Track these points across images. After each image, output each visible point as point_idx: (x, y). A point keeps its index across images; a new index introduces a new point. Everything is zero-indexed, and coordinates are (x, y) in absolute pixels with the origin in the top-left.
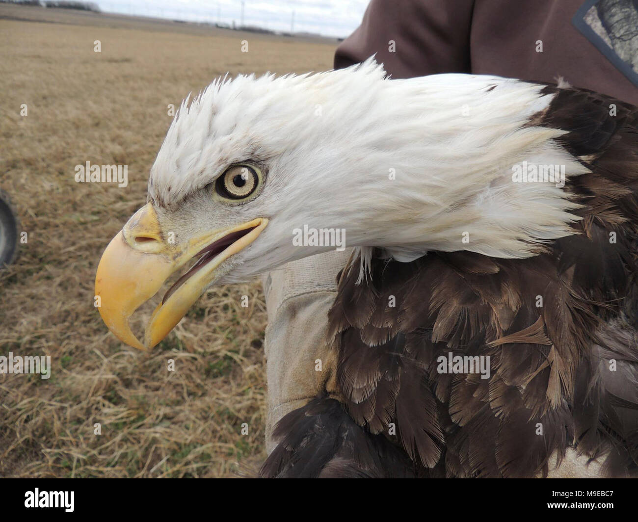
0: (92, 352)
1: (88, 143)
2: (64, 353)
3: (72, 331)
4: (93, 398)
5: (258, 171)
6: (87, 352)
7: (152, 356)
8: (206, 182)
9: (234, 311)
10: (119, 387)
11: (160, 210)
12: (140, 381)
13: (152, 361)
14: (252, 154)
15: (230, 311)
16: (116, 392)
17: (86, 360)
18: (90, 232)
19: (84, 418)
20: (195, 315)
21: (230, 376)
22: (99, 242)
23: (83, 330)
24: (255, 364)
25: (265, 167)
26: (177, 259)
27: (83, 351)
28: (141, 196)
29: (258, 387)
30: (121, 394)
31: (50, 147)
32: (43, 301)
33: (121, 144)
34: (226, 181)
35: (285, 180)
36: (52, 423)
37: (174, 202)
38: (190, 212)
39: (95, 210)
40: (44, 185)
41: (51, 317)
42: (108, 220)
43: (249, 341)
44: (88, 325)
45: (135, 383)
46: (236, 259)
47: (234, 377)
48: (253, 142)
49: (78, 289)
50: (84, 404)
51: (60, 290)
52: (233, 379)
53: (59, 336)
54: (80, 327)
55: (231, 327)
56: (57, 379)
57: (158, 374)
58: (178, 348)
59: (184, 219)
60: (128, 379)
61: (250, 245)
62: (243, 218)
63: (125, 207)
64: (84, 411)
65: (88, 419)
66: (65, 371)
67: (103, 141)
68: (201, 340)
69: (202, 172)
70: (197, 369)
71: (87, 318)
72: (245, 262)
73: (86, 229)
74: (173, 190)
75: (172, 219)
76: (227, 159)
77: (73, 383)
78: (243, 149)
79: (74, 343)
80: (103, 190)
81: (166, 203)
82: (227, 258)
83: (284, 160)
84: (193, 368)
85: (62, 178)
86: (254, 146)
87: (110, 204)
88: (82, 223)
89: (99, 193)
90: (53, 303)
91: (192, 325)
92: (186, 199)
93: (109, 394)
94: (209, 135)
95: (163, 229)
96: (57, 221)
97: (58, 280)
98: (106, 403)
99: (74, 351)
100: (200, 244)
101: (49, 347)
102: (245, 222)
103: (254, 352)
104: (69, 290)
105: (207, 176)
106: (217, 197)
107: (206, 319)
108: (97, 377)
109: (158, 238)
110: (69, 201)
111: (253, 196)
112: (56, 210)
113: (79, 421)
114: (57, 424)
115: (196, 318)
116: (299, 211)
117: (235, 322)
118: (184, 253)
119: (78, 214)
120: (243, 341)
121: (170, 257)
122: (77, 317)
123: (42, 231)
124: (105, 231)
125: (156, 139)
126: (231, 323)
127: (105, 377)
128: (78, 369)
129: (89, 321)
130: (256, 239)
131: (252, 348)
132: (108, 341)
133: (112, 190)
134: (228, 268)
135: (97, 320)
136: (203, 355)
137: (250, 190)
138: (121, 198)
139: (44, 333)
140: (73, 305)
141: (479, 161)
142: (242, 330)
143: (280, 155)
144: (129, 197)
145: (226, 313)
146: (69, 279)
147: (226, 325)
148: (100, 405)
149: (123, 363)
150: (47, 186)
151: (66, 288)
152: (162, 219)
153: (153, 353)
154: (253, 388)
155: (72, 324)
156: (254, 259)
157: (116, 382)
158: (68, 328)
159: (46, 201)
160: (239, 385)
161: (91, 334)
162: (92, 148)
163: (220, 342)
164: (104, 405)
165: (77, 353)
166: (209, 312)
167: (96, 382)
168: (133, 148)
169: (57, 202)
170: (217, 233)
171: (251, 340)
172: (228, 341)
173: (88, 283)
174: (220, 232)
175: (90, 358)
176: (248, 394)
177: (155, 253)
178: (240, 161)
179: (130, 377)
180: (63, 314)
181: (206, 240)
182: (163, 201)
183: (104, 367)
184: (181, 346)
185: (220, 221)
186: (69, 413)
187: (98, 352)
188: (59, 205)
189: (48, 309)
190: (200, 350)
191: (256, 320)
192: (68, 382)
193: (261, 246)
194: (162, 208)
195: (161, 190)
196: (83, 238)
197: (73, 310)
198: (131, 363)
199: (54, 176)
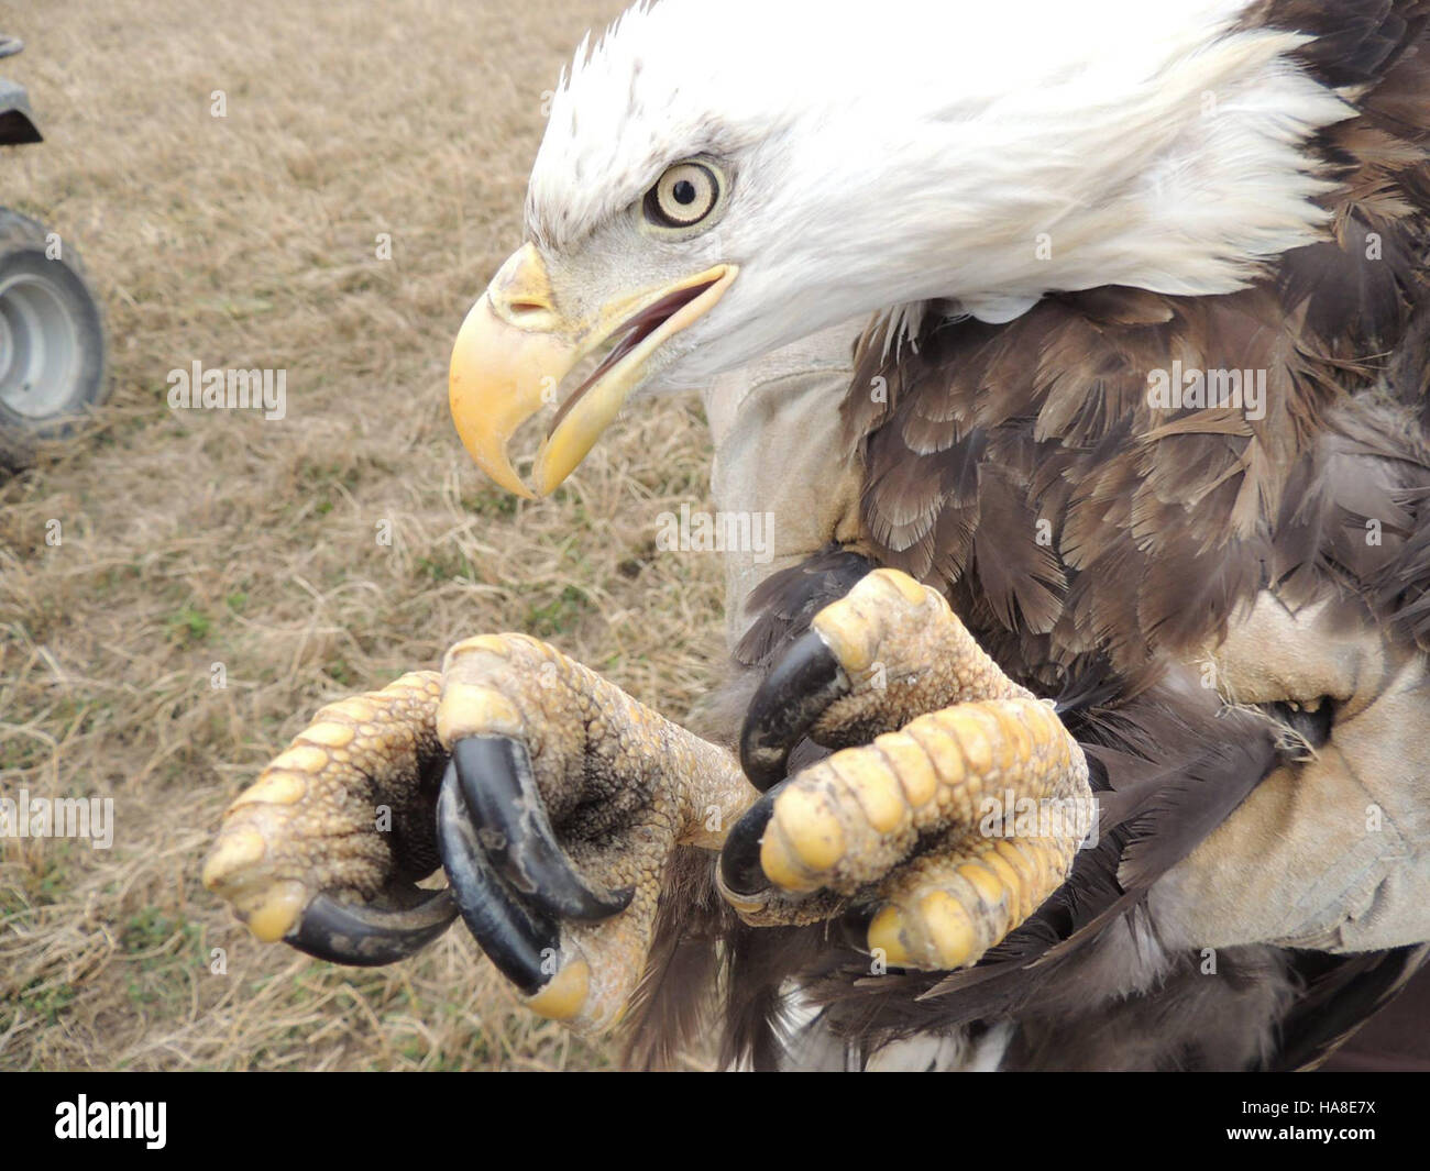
0: (290, 584)
1: (229, 134)
2: (232, 587)
3: (244, 542)
4: (302, 672)
5: (718, 174)
6: (278, 584)
7: (413, 592)
8: (628, 198)
9: (578, 502)
10: (353, 654)
11: (549, 255)
12: (392, 642)
13: (414, 602)
14: (709, 141)
15: (570, 501)
16: (345, 661)
17: (276, 601)
18: (257, 336)
19: (287, 710)
20: (495, 511)
21: (577, 634)
22: (277, 356)
23: (264, 541)
24: (628, 608)
25: (732, 166)
26: (582, 340)
27: (269, 583)
28: (356, 254)
29: (636, 654)
30: (355, 666)
31: (144, 145)
32: (176, 482)
33: (301, 135)
34: (660, 196)
35: (769, 192)
36: (227, 719)
37: (573, 239)
38: (600, 256)
39: (261, 286)
40: (144, 233)
41: (196, 516)
42: (294, 308)
43: (613, 563)
44: (275, 531)
45: (382, 645)
46: (682, 340)
47: (585, 636)
48: (709, 117)
49: (243, 458)
50: (284, 684)
51: (205, 459)
52: (583, 640)
53: (215, 553)
54: (258, 534)
55: (575, 536)
56: (224, 637)
57: (428, 627)
58: (465, 576)
59: (591, 268)
60: (367, 638)
61: (706, 314)
62: (693, 264)
63: (326, 281)
64: (286, 698)
65: (294, 712)
66: (239, 619)
67: (260, 128)
68: (513, 562)
69: (620, 182)
70: (507, 620)
71: (270, 518)
72: (699, 345)
73: (247, 329)
74: (572, 216)
75: (570, 270)
76: (663, 153)
77: (255, 646)
78: (693, 133)
79: (248, 569)
80: (274, 244)
81: (559, 241)
82: (666, 340)
83: (765, 153)
84: (500, 617)
85: (180, 215)
86: (711, 126)
87: (293, 273)
88: (237, 317)
89: (266, 248)
90: (196, 487)
91: (492, 531)
92: (593, 232)
93: (334, 665)
94: (630, 111)
95: (556, 289)
96: (183, 313)
97: (199, 439)
98: (330, 682)
99: (250, 583)
100: (621, 313)
101: (201, 575)
102: (696, 272)
103: (625, 585)
104: (226, 458)
105: (630, 188)
106: (645, 226)
107: (520, 517)
108: (307, 631)
109: (547, 304)
110: (203, 269)
111: (710, 219)
112: (177, 289)
113: (278, 717)
114: (236, 722)
115: (498, 517)
116: (794, 249)
117: (581, 524)
118: (594, 329)
119: (225, 297)
120: (601, 562)
121: (570, 338)
122: (249, 514)
123: (154, 335)
124: (289, 335)
125: (381, 122)
126: (574, 527)
127: (321, 631)
128: (263, 617)
129: (274, 524)
130: (717, 303)
131: (621, 578)
132: (319, 563)
133: (293, 243)
134: (668, 356)
135: (290, 521)
136: (518, 592)
137: (704, 210)
138: (315, 260)
139: (185, 548)
140: (240, 490)
141: (1143, 107)
142: (597, 541)
143: (756, 144)
144: (333, 257)
145: (561, 505)
146: (222, 438)
147: (562, 531)
148: (317, 687)
149: (356, 604)
150: (151, 234)
151: (219, 457)
152: (553, 271)
153: (413, 587)
154: (626, 655)
155: (240, 529)
156: (714, 340)
157: (345, 643)
158: (233, 537)
159: (152, 268)
160: (595, 651)
161: (282, 549)
162: (239, 146)
163: (551, 564)
164: (324, 686)
165: (257, 588)
166: (526, 504)
167: (304, 642)
168: (332, 145)
169: (179, 271)
170: (648, 293)
171: (618, 561)
172: (569, 562)
173: (262, 445)
174: (654, 290)
175: (285, 597)
176: (616, 667)
177: (544, 331)
178: (686, 155)
179: (370, 633)
180: (221, 509)
181: (629, 307)
182: (555, 239)
183: (318, 612)
184: (471, 574)
185: (652, 272)
186: (257, 700)
187: (303, 583)
188: (182, 276)
189: (187, 499)
190: (512, 581)
191: (626, 521)
192: (247, 643)
193: (729, 315)
194: (553, 250)
195: (551, 217)
196: (243, 348)
197: (239, 500)
198: (372, 606)
199: (162, 211)
